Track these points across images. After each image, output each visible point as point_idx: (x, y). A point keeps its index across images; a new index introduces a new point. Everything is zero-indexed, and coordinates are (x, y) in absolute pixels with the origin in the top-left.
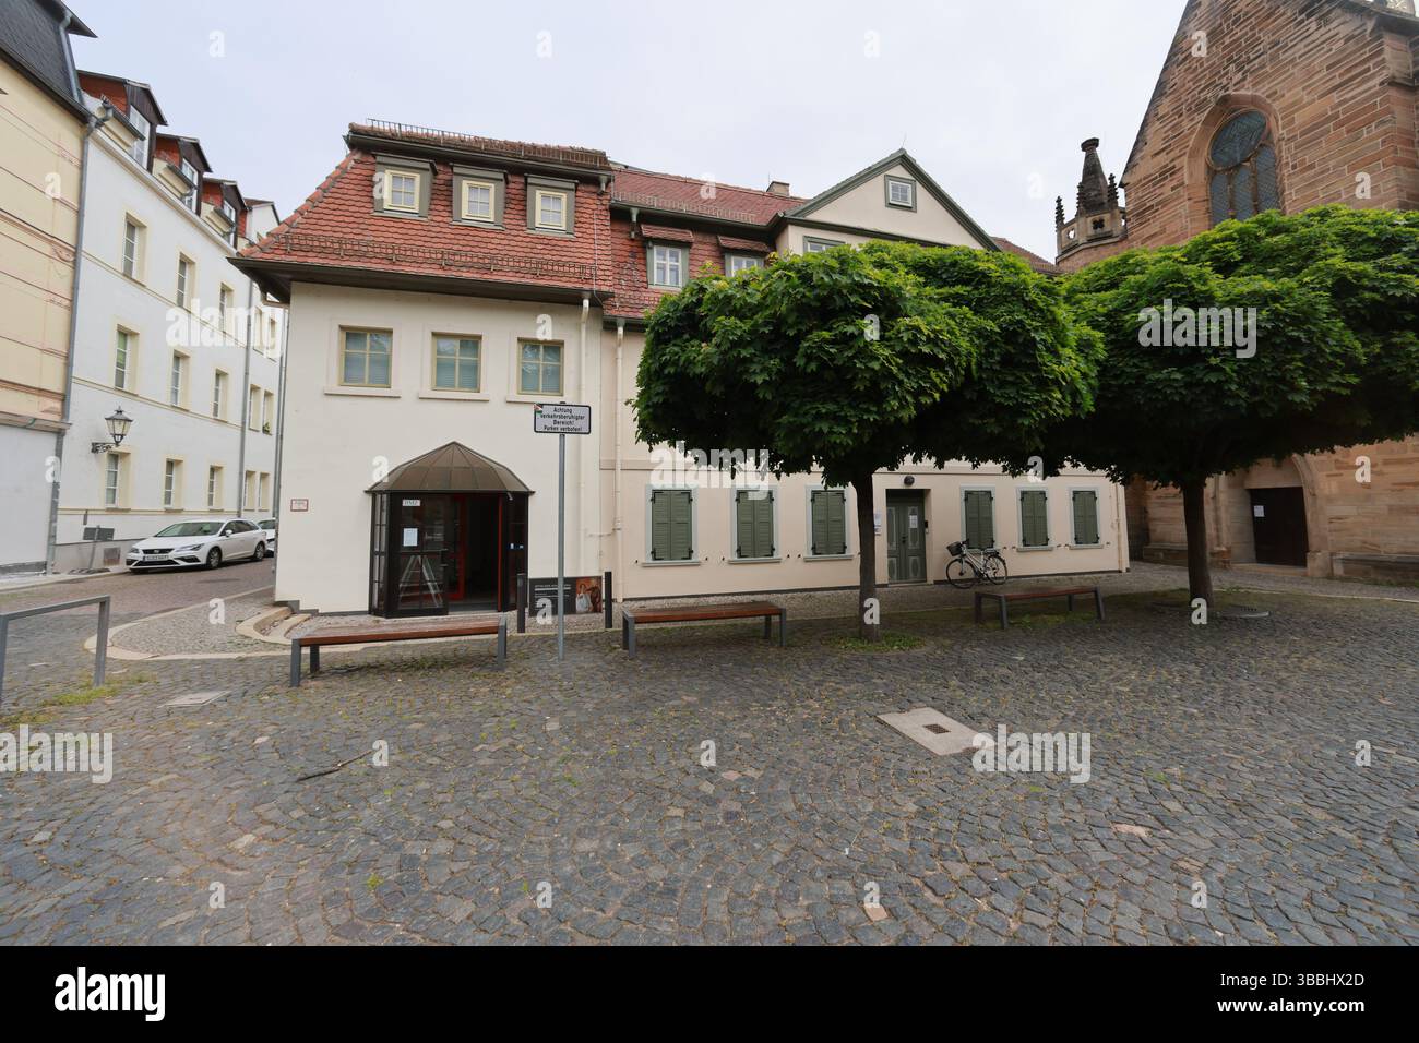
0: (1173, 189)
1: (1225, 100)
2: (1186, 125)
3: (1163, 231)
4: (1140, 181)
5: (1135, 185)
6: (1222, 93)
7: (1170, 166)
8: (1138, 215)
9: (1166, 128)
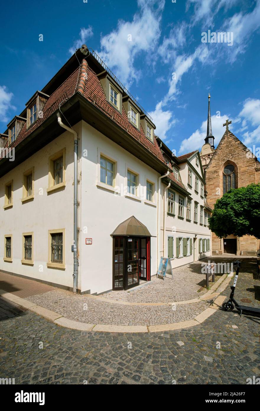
0: (217, 176)
1: (228, 160)
2: (220, 163)
3: (214, 184)
4: (209, 172)
5: (208, 172)
6: (228, 159)
7: (216, 170)
8: (208, 179)
9: (216, 162)
